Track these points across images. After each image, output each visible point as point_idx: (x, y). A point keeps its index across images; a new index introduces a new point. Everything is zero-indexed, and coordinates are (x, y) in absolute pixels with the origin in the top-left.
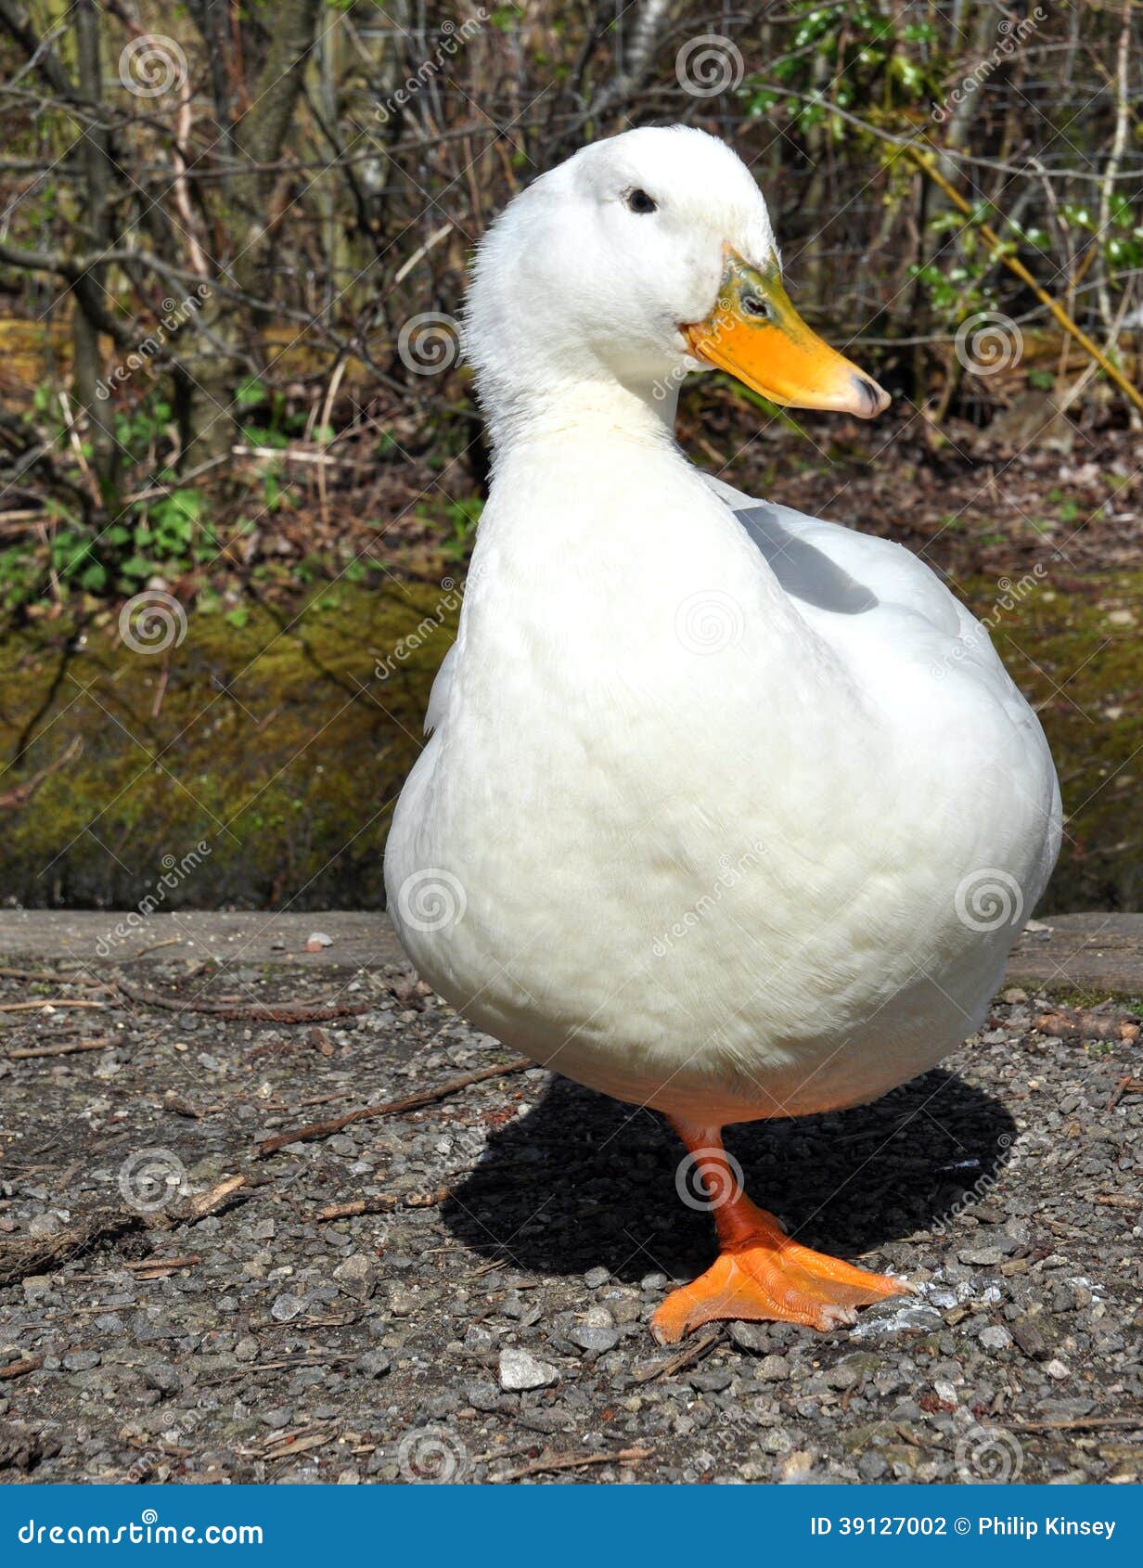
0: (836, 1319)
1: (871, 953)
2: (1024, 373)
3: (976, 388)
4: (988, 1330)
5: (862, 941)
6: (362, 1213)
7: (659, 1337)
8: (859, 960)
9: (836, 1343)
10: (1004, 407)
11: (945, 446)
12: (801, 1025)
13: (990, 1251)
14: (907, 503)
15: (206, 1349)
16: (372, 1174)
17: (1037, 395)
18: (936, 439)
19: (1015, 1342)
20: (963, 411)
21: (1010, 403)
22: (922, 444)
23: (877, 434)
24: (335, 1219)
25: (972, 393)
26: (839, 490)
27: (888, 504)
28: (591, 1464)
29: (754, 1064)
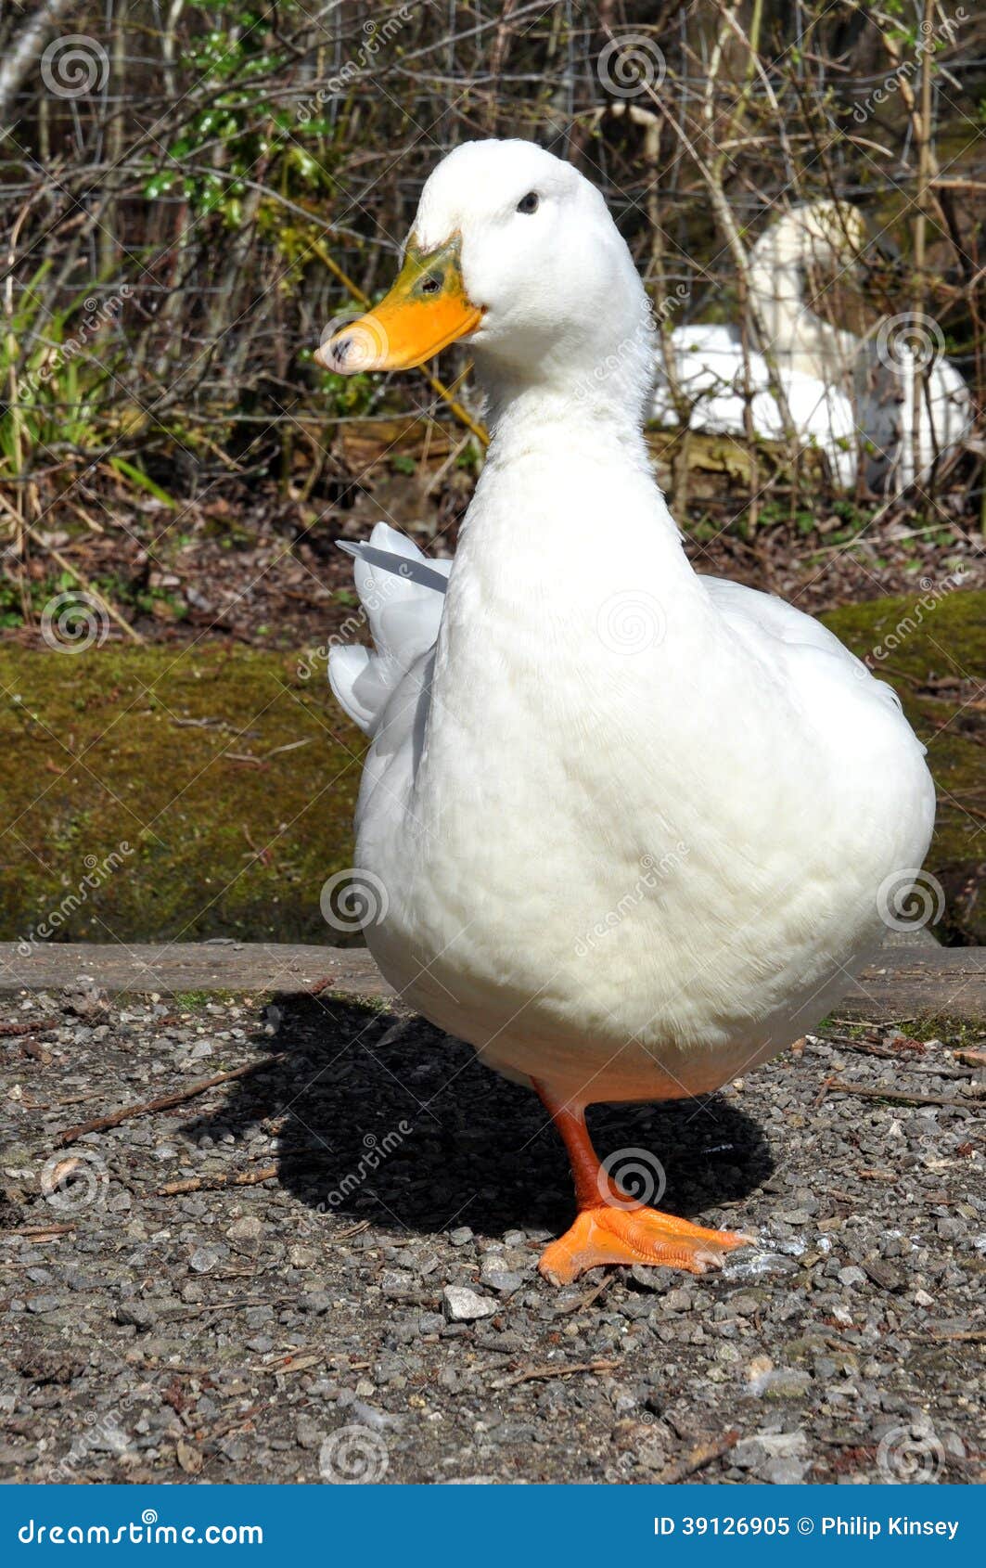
0: (708, 1263)
1: (799, 948)
2: (385, 457)
3: (339, 469)
4: (845, 1270)
5: (795, 937)
6: (198, 1189)
7: (554, 1280)
8: (789, 953)
9: (716, 1282)
10: (369, 490)
11: (319, 525)
12: (737, 1005)
13: (799, 1212)
14: (296, 578)
15: (146, 1295)
16: (177, 1158)
17: (399, 479)
18: (309, 518)
19: (869, 1278)
20: (326, 493)
21: (374, 485)
22: (296, 522)
23: (251, 510)
24: (174, 1195)
25: (335, 474)
26: (223, 562)
27: (277, 579)
28: (574, 1373)
29: (690, 1038)
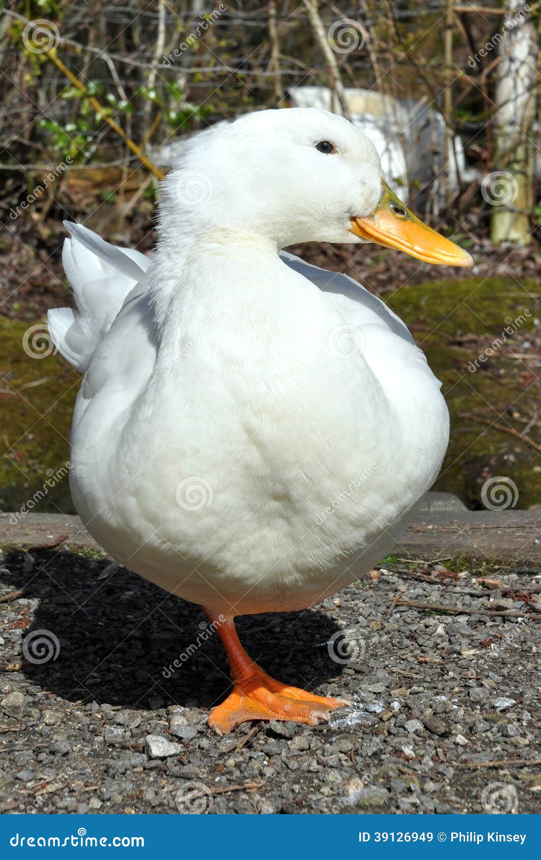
0: (319, 718)
2: (96, 192)
3: (65, 200)
4: (410, 722)
9: (325, 731)
10: (84, 213)
11: (52, 237)
13: (378, 685)
14: (37, 272)
17: (105, 206)
18: (45, 232)
19: (425, 727)
20: (57, 215)
21: (88, 210)
22: (37, 235)
23: (7, 228)
25: (63, 204)
27: (24, 273)
28: (232, 791)
